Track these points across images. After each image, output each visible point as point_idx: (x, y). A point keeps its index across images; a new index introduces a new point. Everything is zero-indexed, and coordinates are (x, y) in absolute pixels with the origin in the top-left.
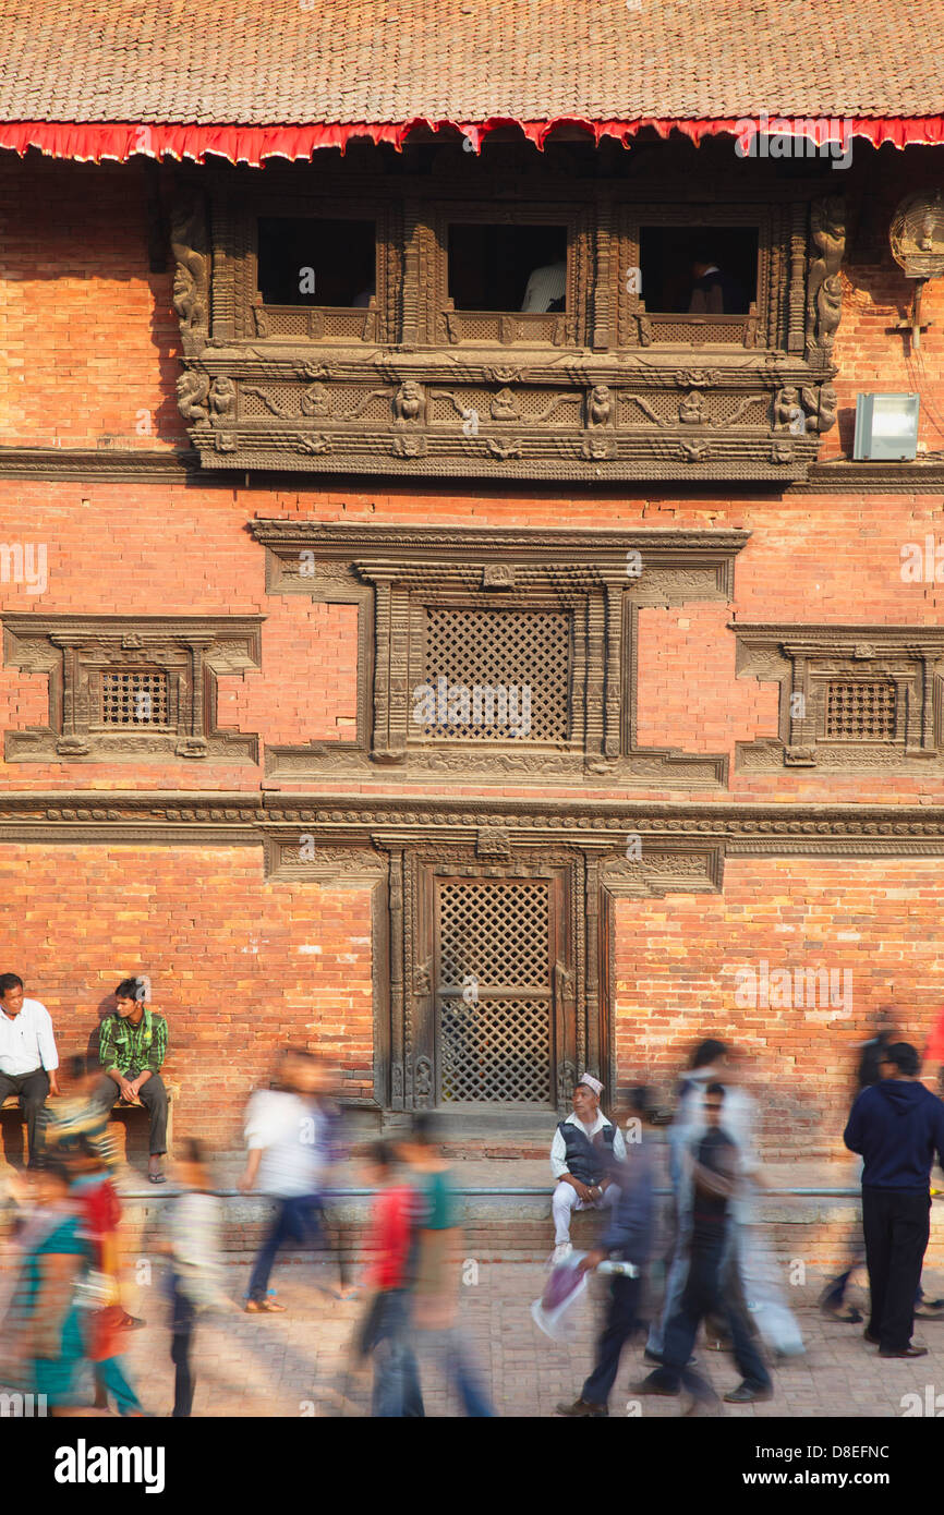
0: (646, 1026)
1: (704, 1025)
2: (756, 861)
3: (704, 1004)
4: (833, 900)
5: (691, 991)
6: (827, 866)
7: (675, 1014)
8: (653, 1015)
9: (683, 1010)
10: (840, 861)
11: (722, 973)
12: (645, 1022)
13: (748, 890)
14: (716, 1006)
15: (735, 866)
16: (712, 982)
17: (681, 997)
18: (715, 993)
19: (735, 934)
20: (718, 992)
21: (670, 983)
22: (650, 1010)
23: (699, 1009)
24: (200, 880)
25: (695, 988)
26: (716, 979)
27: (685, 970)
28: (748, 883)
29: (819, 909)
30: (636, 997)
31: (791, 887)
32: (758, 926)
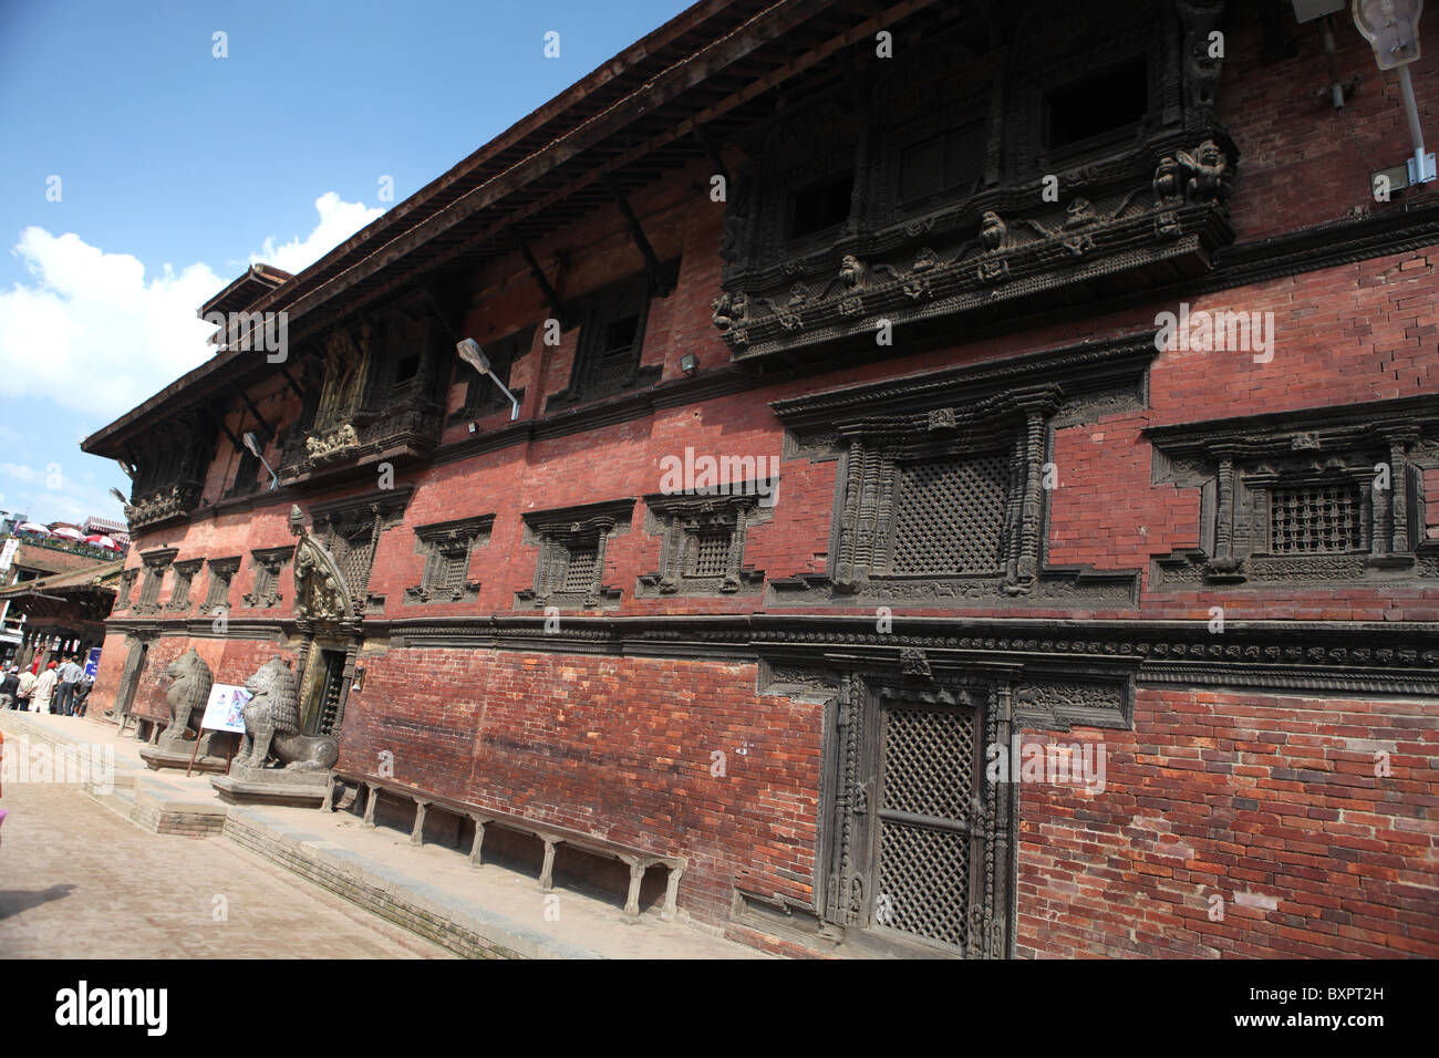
0: (1047, 877)
1: (1111, 887)
2: (1172, 692)
3: (1111, 862)
4: (1270, 747)
5: (1096, 843)
6: (1261, 702)
7: (1080, 868)
8: (1055, 865)
9: (1087, 865)
10: (1279, 697)
11: (1132, 826)
12: (1047, 872)
13: (1161, 727)
14: (1126, 866)
15: (1144, 698)
16: (1120, 835)
17: (1086, 848)
18: (1124, 849)
19: (1147, 780)
20: (1127, 847)
21: (1074, 830)
22: (1052, 859)
23: (1105, 866)
24: (719, 690)
25: (1101, 839)
26: (1125, 832)
27: (1090, 817)
28: (1162, 720)
29: (1253, 758)
30: (1036, 839)
31: (1217, 728)
32: (1175, 773)
